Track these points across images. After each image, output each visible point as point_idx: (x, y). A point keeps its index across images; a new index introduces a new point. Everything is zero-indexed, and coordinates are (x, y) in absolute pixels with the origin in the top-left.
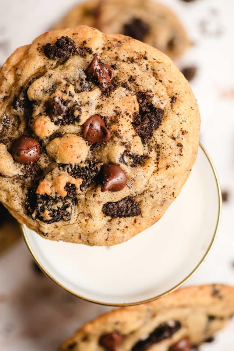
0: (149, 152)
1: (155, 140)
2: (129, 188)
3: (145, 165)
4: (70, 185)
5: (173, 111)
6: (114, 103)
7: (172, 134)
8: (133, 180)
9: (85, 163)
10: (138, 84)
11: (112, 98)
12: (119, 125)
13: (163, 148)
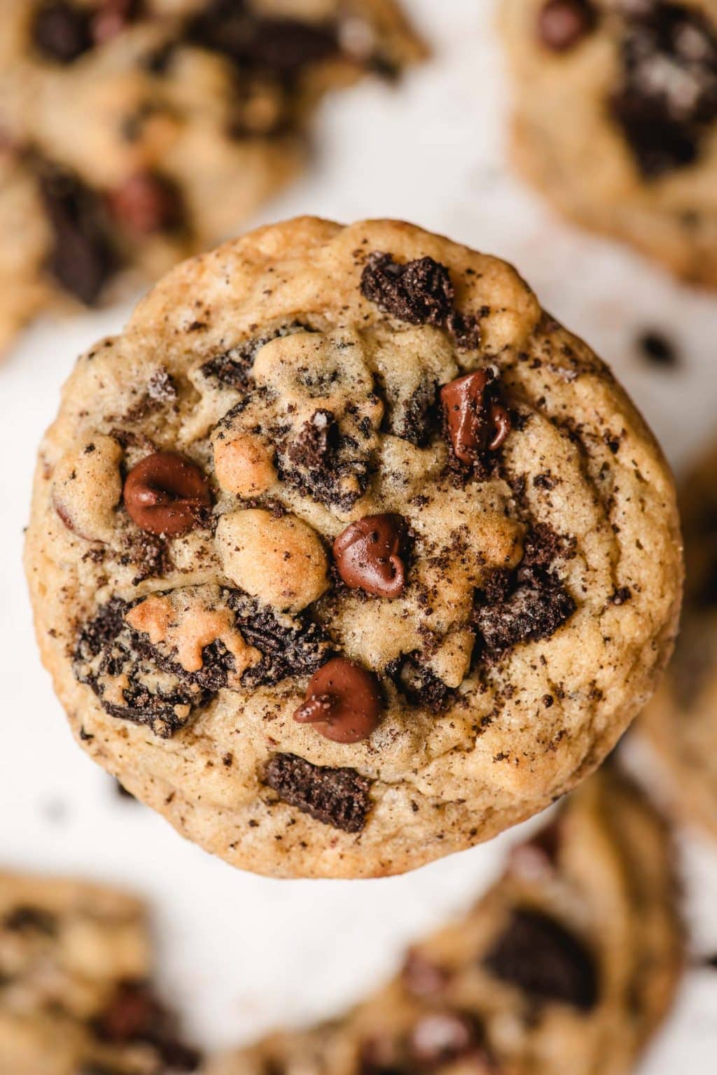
0: (476, 691)
1: (508, 668)
2: (369, 752)
3: (446, 719)
4: (222, 652)
5: (599, 623)
6: (462, 513)
7: (563, 681)
8: (390, 737)
9: (294, 619)
10: (553, 503)
11: (464, 495)
12: (443, 577)
13: (518, 702)
